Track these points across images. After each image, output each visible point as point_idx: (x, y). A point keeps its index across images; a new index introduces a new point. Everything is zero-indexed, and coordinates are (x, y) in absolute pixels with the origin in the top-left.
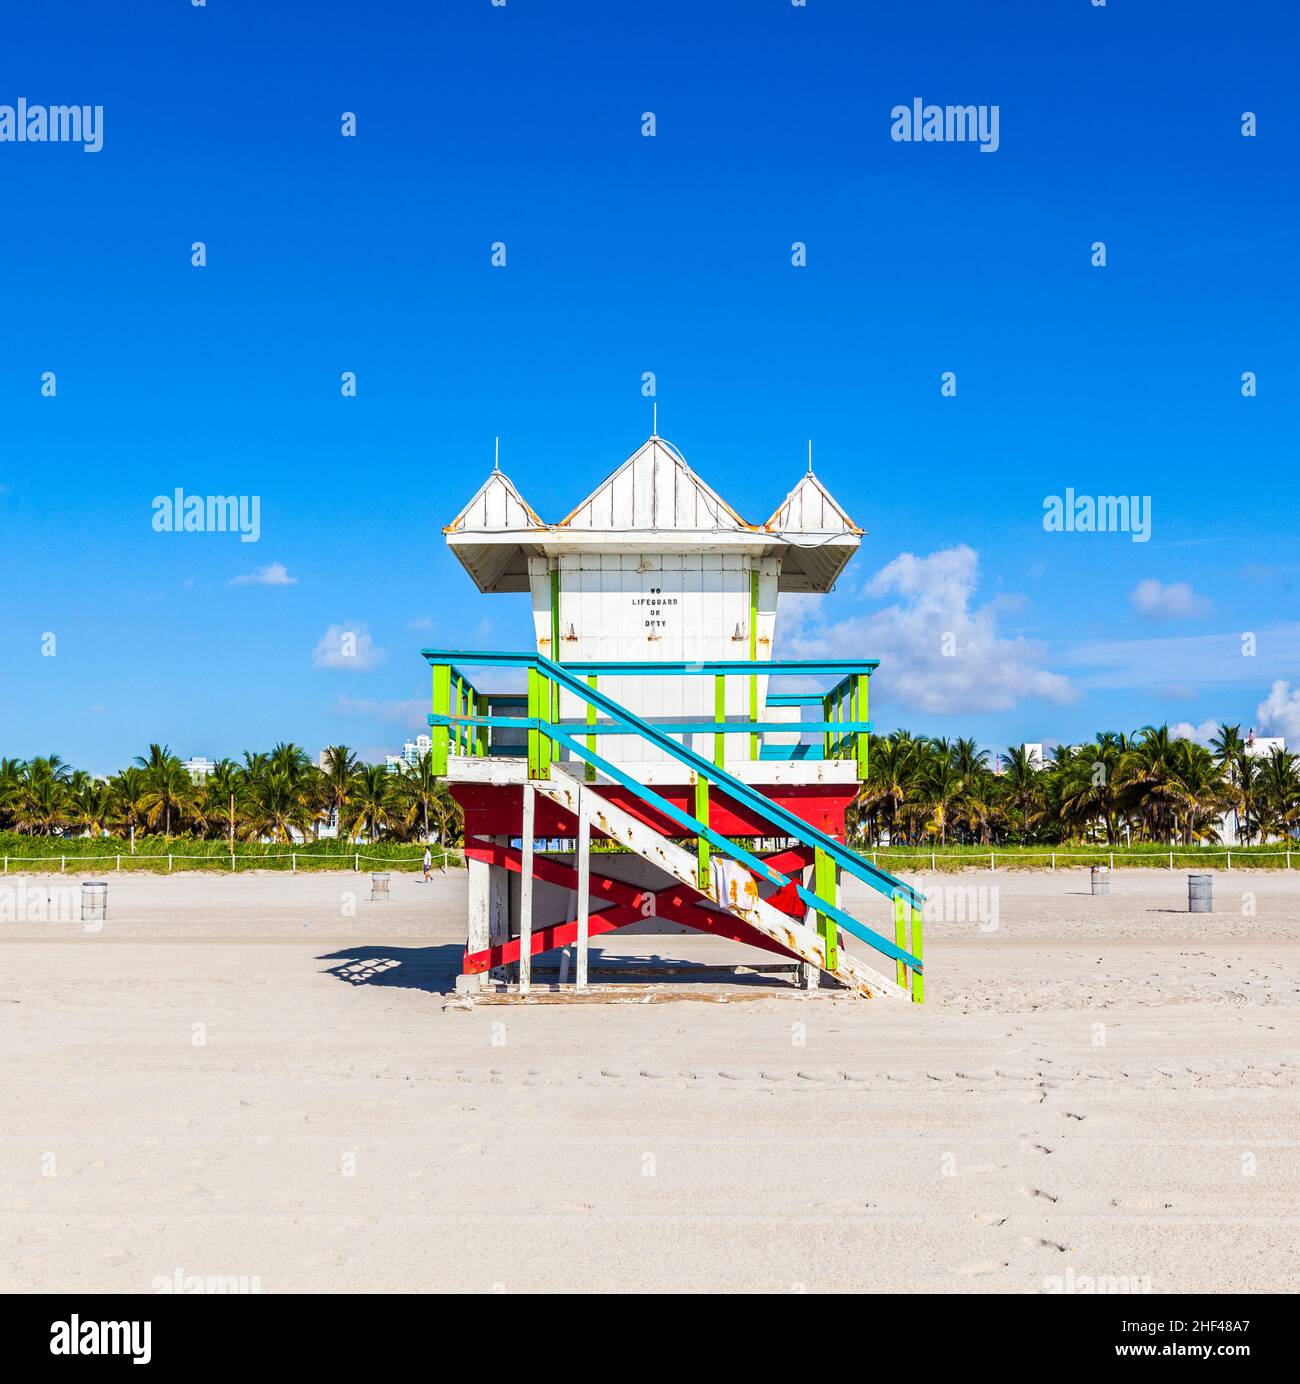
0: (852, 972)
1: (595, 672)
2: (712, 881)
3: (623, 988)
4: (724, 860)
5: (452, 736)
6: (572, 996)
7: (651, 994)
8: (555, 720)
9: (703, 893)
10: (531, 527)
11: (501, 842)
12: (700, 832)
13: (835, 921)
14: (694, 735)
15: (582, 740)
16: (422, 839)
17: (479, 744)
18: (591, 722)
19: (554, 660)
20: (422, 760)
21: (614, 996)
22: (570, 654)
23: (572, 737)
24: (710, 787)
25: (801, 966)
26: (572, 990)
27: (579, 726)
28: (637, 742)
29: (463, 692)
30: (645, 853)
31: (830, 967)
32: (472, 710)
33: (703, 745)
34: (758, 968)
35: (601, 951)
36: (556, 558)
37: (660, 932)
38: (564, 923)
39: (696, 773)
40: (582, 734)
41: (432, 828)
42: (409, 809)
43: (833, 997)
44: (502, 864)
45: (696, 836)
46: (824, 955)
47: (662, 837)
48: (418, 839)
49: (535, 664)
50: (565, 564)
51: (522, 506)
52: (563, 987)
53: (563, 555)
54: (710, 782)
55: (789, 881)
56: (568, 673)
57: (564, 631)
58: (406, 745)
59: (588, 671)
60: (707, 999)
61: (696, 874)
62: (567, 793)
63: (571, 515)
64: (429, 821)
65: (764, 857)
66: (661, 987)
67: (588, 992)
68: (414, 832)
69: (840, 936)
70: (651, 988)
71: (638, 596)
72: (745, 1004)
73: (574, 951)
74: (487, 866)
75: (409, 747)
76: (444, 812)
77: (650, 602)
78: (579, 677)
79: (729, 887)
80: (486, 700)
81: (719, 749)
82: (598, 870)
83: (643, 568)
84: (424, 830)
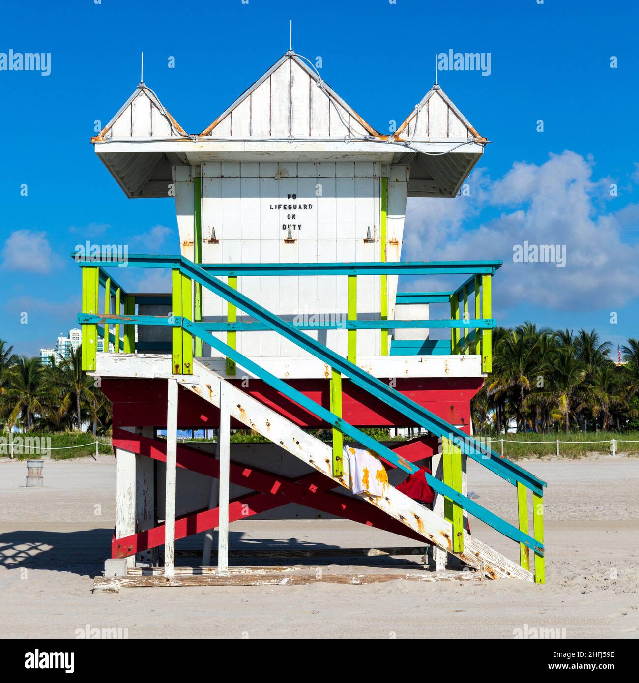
0: (477, 555)
1: (235, 273)
2: (345, 470)
3: (262, 571)
4: (357, 450)
5: (101, 334)
6: (214, 578)
7: (288, 576)
8: (198, 318)
9: (337, 480)
10: (174, 137)
11: (146, 433)
12: (333, 423)
13: (461, 507)
14: (328, 331)
15: (222, 336)
16: (75, 428)
17: (125, 339)
18: (232, 319)
19: (197, 262)
20: (75, 353)
21: (253, 578)
22: (212, 256)
23: (214, 334)
24: (343, 380)
25: (431, 549)
26: (213, 572)
27: (219, 322)
28: (274, 338)
29: (111, 292)
30: (282, 443)
31: (457, 550)
32: (119, 308)
33: (337, 342)
34: (391, 551)
35: (241, 534)
36: (199, 166)
37: (298, 517)
38: (207, 509)
39: (330, 368)
40: (222, 331)
41: (84, 417)
42: (62, 399)
43: (460, 578)
44: (149, 455)
45: (330, 426)
46: (451, 538)
47: (298, 428)
48: (71, 428)
49: (178, 265)
50: (207, 171)
51: (166, 117)
52: (205, 570)
53: (205, 163)
54: (344, 376)
55: (417, 469)
56: (209, 274)
57: (206, 234)
58: (60, 339)
59: (229, 272)
60: (342, 580)
61: (331, 463)
62: (209, 387)
63: (212, 126)
64: (81, 410)
65: (394, 445)
66: (297, 569)
67: (229, 575)
68: (67, 421)
69: (466, 521)
70: (288, 570)
71: (275, 201)
72: (377, 585)
73: (216, 534)
74: (134, 456)
75: (63, 340)
76: (96, 402)
77: (287, 207)
78: (219, 278)
79: (362, 475)
80: (133, 299)
81: (352, 345)
82: (239, 459)
83: (280, 175)
84: (76, 419)
